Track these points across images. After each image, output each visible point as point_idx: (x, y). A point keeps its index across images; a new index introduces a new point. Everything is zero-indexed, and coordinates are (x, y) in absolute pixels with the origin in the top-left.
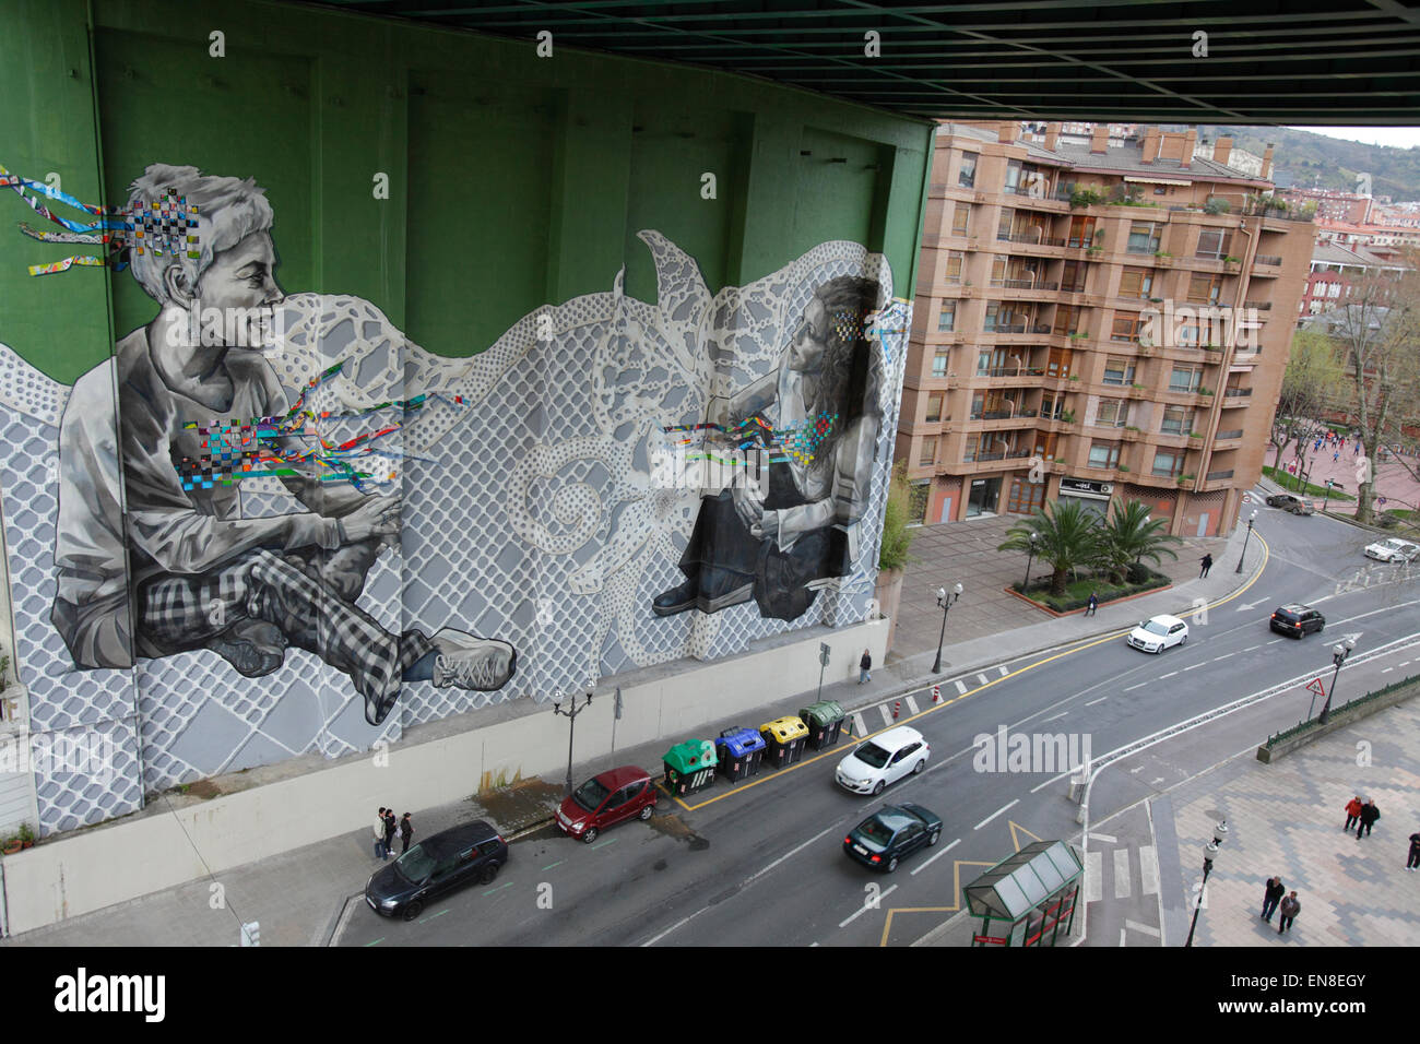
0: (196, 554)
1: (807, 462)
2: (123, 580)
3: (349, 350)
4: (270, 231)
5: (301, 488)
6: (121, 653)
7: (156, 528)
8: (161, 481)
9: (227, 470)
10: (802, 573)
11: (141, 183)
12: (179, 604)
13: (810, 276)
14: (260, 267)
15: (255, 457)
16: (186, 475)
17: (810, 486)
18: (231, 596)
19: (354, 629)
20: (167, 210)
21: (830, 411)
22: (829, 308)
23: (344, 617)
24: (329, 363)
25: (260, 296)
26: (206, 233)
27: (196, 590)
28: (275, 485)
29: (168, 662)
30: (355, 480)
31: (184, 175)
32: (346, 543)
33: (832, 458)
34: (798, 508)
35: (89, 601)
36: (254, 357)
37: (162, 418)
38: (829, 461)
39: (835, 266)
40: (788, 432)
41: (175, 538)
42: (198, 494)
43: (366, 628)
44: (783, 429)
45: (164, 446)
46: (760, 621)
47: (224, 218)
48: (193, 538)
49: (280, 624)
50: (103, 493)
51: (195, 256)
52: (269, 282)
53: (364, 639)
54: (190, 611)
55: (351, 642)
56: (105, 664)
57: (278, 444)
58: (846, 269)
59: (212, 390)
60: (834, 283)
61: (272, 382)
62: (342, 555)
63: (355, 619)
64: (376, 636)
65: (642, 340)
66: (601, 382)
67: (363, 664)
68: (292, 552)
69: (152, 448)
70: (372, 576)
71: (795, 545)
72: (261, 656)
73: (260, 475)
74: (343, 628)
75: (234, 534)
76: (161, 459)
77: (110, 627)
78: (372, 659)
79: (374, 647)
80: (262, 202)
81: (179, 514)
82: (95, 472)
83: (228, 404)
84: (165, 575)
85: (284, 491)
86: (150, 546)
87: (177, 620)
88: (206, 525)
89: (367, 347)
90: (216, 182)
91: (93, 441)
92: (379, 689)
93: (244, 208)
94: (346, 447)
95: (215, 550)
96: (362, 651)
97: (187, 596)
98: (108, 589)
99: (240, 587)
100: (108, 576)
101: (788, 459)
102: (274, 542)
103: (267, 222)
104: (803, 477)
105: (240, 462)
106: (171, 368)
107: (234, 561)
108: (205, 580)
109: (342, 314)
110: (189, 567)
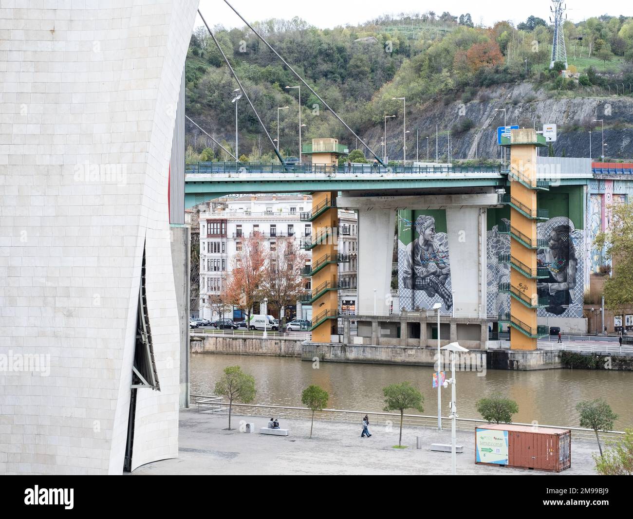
0: (423, 274)
1: (556, 272)
2: (411, 275)
3: (443, 241)
4: (434, 223)
5: (437, 264)
6: (410, 287)
7: (417, 269)
8: (419, 262)
9: (427, 261)
10: (559, 302)
11: (418, 218)
12: (420, 282)
13: (550, 225)
14: (433, 229)
15: (431, 259)
16: (422, 261)
17: (559, 278)
18: (427, 282)
19: (444, 290)
20: (421, 221)
21: (562, 258)
22: (558, 233)
23: (442, 288)
24: (440, 243)
25: (433, 233)
26: (426, 224)
27: (422, 280)
28: (434, 264)
29: (418, 291)
30: (444, 263)
31: (423, 216)
32: (443, 274)
33: (566, 272)
34: (555, 284)
35: (407, 277)
36: (432, 243)
37: (419, 252)
38: (564, 272)
39: (558, 223)
40: (549, 263)
41: (420, 271)
42: (423, 264)
43: (446, 291)
44: (547, 262)
45: (419, 256)
46: (546, 313)
47: (428, 222)
48: (422, 271)
49: (434, 288)
50: (409, 261)
51: (424, 228)
52: (434, 231)
53: (445, 293)
54: (421, 283)
55: (443, 293)
56: (408, 288)
57: (435, 257)
58: (562, 223)
59: (425, 248)
60: (559, 227)
61: (434, 247)
62: (442, 276)
63: (444, 288)
64: (448, 293)
65: (504, 241)
66: (491, 248)
67: (445, 298)
68: (437, 276)
69: (418, 257)
70: (447, 281)
71: (555, 294)
72: (432, 294)
73: (432, 262)
74: (442, 290)
75: (428, 272)
76: (419, 258)
77: (409, 282)
78: (447, 297)
79: (447, 295)
80: (433, 219)
81: (421, 267)
82: (408, 258)
83: (428, 250)
84: (418, 277)
85: (436, 265)
86: (416, 272)
87: (420, 285)
88: (424, 269)
89: (446, 241)
90: (427, 217)
91: (409, 254)
92: (448, 303)
93: (431, 220)
94: (442, 257)
95: (425, 274)
96: (445, 295)
97: (421, 281)
98: (409, 276)
99: (429, 281)
100: (409, 274)
101: (550, 270)
102: (434, 273)
103: (434, 222)
104: (556, 275)
105: (429, 260)
106: (421, 244)
107: (428, 276)
108: (424, 278)
109: (442, 235)
110: (422, 276)
